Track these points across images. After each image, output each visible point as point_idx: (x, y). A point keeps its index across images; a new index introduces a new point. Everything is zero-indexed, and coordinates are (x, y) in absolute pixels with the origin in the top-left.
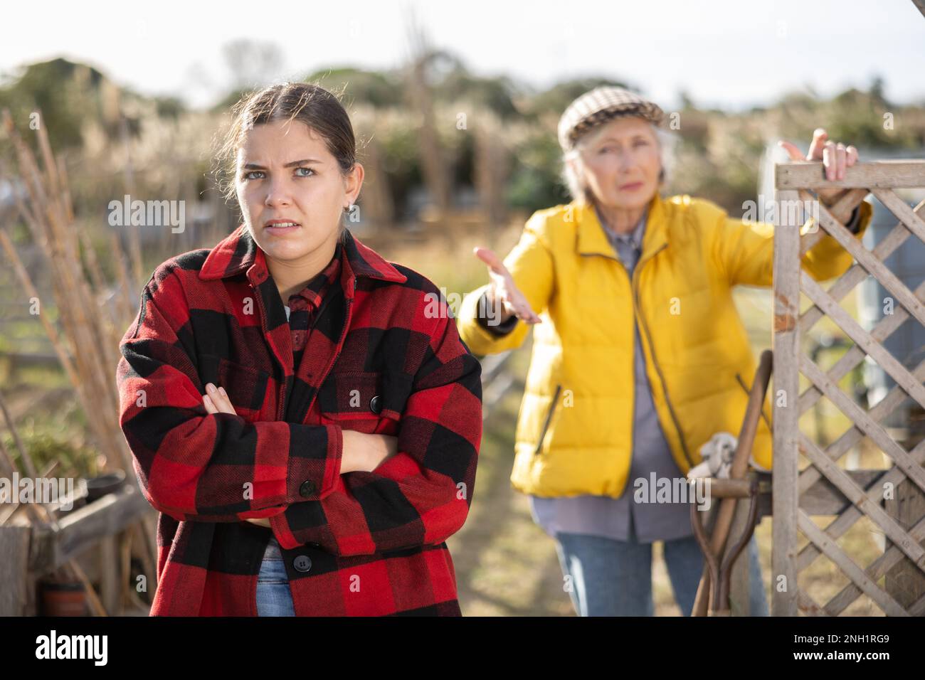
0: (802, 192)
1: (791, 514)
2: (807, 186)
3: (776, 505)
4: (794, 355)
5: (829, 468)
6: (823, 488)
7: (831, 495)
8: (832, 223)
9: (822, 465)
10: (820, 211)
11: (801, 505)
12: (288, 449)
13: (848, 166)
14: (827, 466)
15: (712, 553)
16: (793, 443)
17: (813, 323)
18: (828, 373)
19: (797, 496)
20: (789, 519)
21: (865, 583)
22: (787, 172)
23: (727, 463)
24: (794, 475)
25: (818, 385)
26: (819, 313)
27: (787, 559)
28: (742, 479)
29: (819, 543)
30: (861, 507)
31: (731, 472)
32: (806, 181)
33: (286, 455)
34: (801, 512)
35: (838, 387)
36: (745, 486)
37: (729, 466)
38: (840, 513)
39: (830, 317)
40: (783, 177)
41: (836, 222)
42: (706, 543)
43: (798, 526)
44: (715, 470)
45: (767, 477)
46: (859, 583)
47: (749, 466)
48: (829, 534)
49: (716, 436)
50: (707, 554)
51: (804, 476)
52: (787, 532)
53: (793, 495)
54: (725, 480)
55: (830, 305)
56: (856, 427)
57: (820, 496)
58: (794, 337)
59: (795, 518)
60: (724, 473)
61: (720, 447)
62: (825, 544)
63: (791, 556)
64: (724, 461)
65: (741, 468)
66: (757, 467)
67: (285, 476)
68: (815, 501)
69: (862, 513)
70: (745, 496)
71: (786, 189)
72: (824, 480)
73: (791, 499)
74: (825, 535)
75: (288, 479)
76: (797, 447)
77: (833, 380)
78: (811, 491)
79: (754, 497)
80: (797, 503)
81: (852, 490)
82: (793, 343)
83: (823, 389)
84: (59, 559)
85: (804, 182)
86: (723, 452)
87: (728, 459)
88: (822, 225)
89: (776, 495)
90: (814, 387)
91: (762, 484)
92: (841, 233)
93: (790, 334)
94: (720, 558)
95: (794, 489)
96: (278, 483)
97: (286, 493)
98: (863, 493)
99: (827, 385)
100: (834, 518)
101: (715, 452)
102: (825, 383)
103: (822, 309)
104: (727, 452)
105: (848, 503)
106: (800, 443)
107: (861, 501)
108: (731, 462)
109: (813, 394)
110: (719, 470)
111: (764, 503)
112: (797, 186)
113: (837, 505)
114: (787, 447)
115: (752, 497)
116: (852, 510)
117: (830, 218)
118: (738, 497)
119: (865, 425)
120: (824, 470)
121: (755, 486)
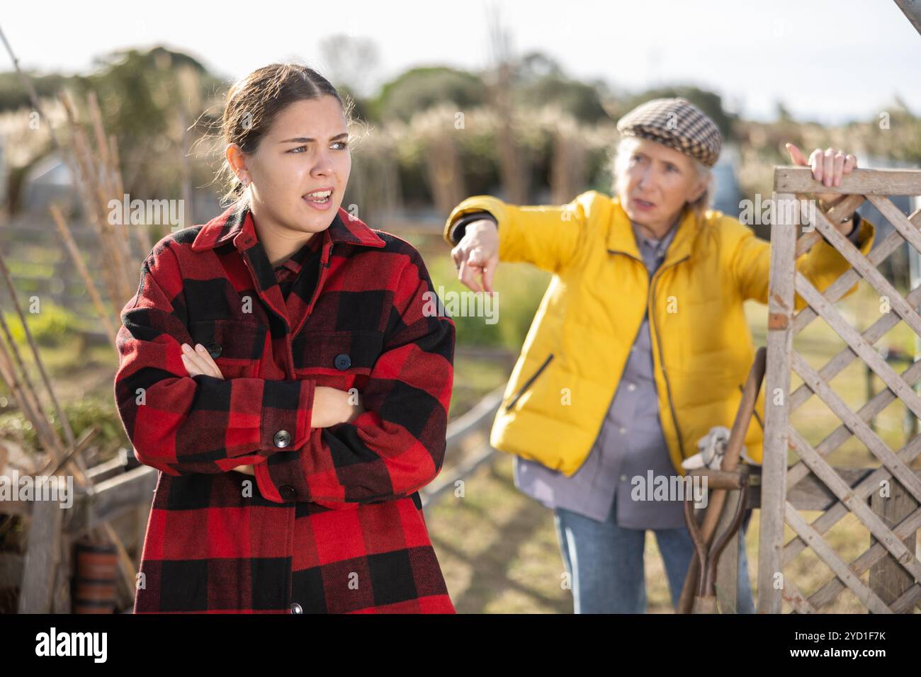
0: (799, 195)
1: (779, 507)
2: (804, 190)
3: (764, 498)
4: (786, 353)
5: (817, 465)
6: (812, 484)
7: (819, 491)
8: (827, 227)
9: (810, 461)
10: (817, 216)
11: (788, 499)
12: (261, 399)
13: (844, 173)
14: (815, 462)
15: (702, 541)
16: (783, 438)
17: (807, 323)
18: (820, 372)
19: (785, 490)
20: (777, 513)
21: (848, 577)
22: (786, 176)
23: (719, 455)
24: (782, 469)
25: (809, 383)
26: (813, 314)
27: (774, 550)
28: (733, 472)
29: (805, 536)
30: (847, 503)
31: (722, 464)
32: (804, 185)
33: (259, 406)
34: (788, 504)
35: (829, 386)
36: (735, 479)
37: (721, 458)
38: (827, 509)
39: (822, 317)
40: (781, 182)
41: (831, 226)
42: (696, 531)
43: (785, 519)
44: (708, 462)
45: (756, 470)
46: (843, 578)
47: (741, 459)
48: (815, 528)
49: (712, 430)
50: (696, 541)
51: (793, 470)
52: (773, 524)
53: (782, 488)
54: (716, 471)
55: (823, 306)
56: (845, 426)
57: (809, 491)
58: (787, 336)
59: (783, 511)
60: (716, 465)
61: (714, 439)
62: (811, 538)
63: (777, 548)
64: (716, 453)
65: (732, 460)
66: (748, 460)
67: (258, 425)
68: (804, 495)
69: (849, 510)
70: (735, 488)
71: (784, 192)
72: (812, 475)
73: (779, 492)
74: (811, 528)
75: (262, 428)
76: (786, 442)
77: (824, 379)
78: (800, 485)
79: (743, 489)
80: (784, 496)
81: (839, 487)
82: (786, 341)
83: (814, 388)
84: (93, 522)
85: (801, 186)
86: (717, 443)
87: (720, 451)
88: (818, 229)
89: (764, 488)
90: (806, 385)
91: (752, 477)
92: (837, 237)
93: (783, 333)
94: (708, 546)
95: (782, 482)
96: (251, 431)
97: (259, 441)
98: (850, 490)
99: (818, 384)
100: (821, 513)
101: (710, 445)
102: (816, 382)
103: (816, 310)
104: (720, 444)
105: (835, 500)
106: (789, 439)
107: (847, 498)
108: (723, 454)
109: (804, 391)
110: (712, 461)
111: (753, 496)
112: (795, 190)
113: (825, 501)
114: (776, 441)
115: (741, 489)
116: (838, 506)
117: (826, 222)
118: (729, 489)
119: (853, 423)
120: (812, 466)
121: (744, 477)
